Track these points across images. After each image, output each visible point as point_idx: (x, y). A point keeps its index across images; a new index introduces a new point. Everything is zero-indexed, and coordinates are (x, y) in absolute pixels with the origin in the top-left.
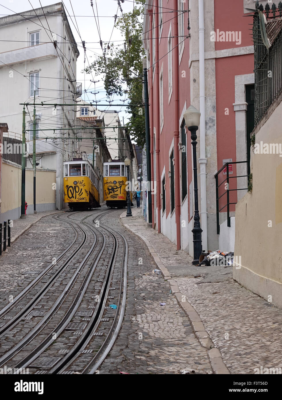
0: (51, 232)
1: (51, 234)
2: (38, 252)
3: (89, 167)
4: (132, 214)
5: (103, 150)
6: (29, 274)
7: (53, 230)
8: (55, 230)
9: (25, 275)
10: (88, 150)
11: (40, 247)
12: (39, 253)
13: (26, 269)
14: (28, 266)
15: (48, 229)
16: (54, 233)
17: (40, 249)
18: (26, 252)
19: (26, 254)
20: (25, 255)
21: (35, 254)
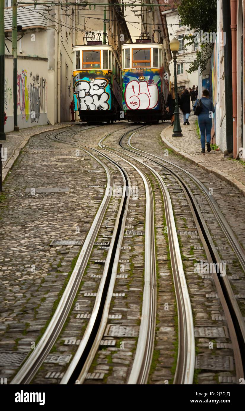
0: (59, 164)
1: (60, 169)
2: (56, 201)
3: (113, 55)
4: (182, 133)
5: (118, 25)
6: (63, 245)
7: (59, 160)
8: (64, 160)
9: (57, 248)
10: (95, 25)
11: (54, 193)
12: (58, 204)
13: (51, 236)
14: (52, 228)
15: (52, 159)
16: (66, 166)
17: (56, 195)
18: (35, 202)
19: (36, 206)
20: (34, 207)
21: (51, 205)
